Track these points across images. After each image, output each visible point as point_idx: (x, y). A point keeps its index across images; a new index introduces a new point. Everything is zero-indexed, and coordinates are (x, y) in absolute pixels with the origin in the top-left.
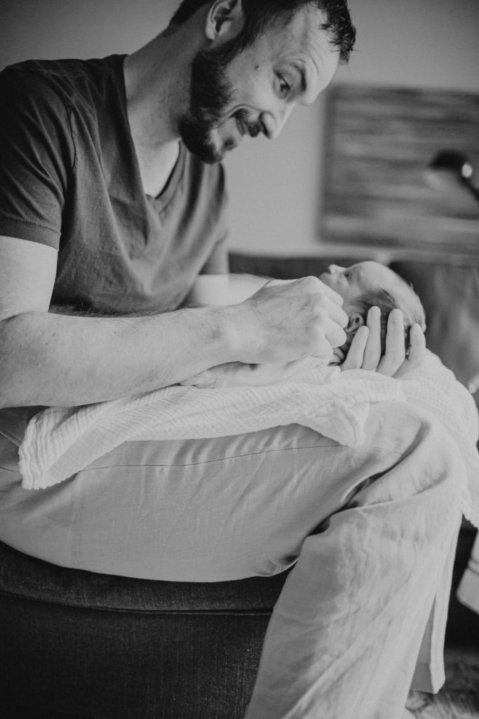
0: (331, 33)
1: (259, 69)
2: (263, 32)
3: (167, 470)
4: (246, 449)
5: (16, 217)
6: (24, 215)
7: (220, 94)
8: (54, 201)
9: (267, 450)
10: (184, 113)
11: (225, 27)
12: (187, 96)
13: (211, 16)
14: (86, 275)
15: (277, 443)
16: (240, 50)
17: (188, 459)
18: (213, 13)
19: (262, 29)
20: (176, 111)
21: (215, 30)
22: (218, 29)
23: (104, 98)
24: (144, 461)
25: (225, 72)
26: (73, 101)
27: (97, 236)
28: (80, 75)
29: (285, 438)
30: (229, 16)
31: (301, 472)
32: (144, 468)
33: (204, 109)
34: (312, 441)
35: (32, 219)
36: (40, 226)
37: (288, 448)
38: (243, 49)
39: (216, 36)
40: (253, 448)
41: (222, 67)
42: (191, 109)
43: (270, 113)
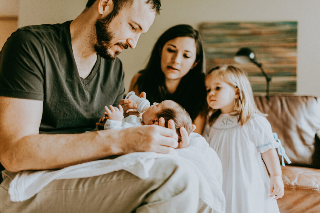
0: (150, 4)
1: (122, 24)
2: (121, 9)
3: (73, 191)
4: (103, 180)
5: (22, 91)
6: (25, 89)
7: (108, 35)
8: (39, 82)
9: (111, 181)
10: (95, 43)
11: (107, 8)
12: (96, 37)
13: (100, 4)
14: (54, 111)
15: (115, 178)
16: (113, 17)
17: (81, 186)
18: (101, 3)
19: (121, 8)
20: (92, 42)
21: (103, 11)
22: (104, 10)
23: (61, 40)
24: (64, 188)
25: (109, 27)
26: (44, 41)
27: (57, 95)
28: (50, 31)
29: (118, 175)
30: (107, 4)
31: (125, 190)
32: (64, 191)
33: (103, 42)
34: (128, 177)
35: (29, 90)
36: (33, 93)
37: (119, 180)
38: (114, 17)
39: (104, 13)
40: (105, 180)
41: (107, 25)
42: (98, 42)
43: (131, 39)
